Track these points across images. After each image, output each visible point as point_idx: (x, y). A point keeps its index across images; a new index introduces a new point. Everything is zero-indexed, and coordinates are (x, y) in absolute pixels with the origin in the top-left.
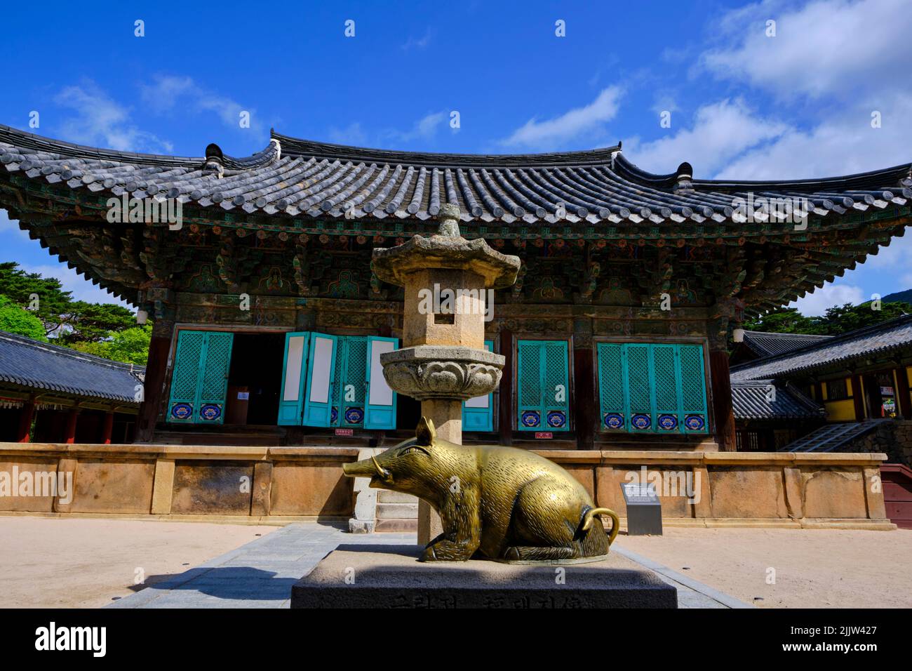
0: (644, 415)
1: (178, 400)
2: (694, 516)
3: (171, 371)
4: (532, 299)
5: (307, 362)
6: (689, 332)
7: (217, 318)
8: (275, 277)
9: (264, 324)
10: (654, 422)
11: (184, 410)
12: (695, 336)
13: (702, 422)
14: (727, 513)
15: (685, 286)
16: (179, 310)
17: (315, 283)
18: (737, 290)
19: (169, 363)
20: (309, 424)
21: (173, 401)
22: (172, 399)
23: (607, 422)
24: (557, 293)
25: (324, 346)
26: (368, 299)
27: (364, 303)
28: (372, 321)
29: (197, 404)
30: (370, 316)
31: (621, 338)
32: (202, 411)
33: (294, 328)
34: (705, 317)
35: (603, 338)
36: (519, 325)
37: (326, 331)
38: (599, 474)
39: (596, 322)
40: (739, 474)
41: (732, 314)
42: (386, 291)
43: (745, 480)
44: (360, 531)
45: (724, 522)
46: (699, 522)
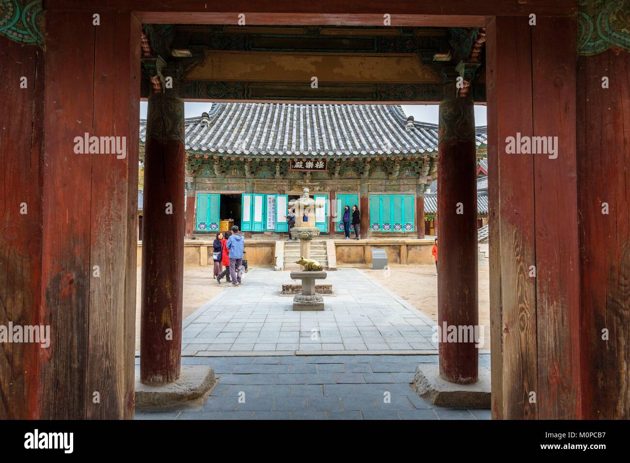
0: (388, 224)
1: (200, 222)
2: (400, 263)
3: (196, 210)
4: (343, 177)
5: (252, 206)
6: (409, 190)
7: (213, 188)
8: (235, 170)
9: (232, 190)
10: (392, 227)
11: (203, 226)
12: (411, 191)
13: (412, 227)
14: (412, 262)
15: (408, 169)
16: (197, 185)
17: (252, 173)
18: (427, 173)
19: (195, 207)
20: (255, 231)
21: (198, 222)
22: (198, 221)
23: (373, 227)
24: (354, 175)
25: (259, 199)
26: (274, 179)
27: (273, 180)
28: (277, 187)
29: (208, 223)
30: (276, 186)
31: (380, 193)
32: (210, 226)
33: (245, 191)
34: (416, 183)
35: (373, 193)
36: (338, 188)
37: (258, 193)
38: (365, 249)
39: (370, 186)
40: (418, 247)
41: (426, 183)
42: (282, 175)
43: (420, 250)
44: (278, 270)
45: (411, 265)
46: (402, 265)
